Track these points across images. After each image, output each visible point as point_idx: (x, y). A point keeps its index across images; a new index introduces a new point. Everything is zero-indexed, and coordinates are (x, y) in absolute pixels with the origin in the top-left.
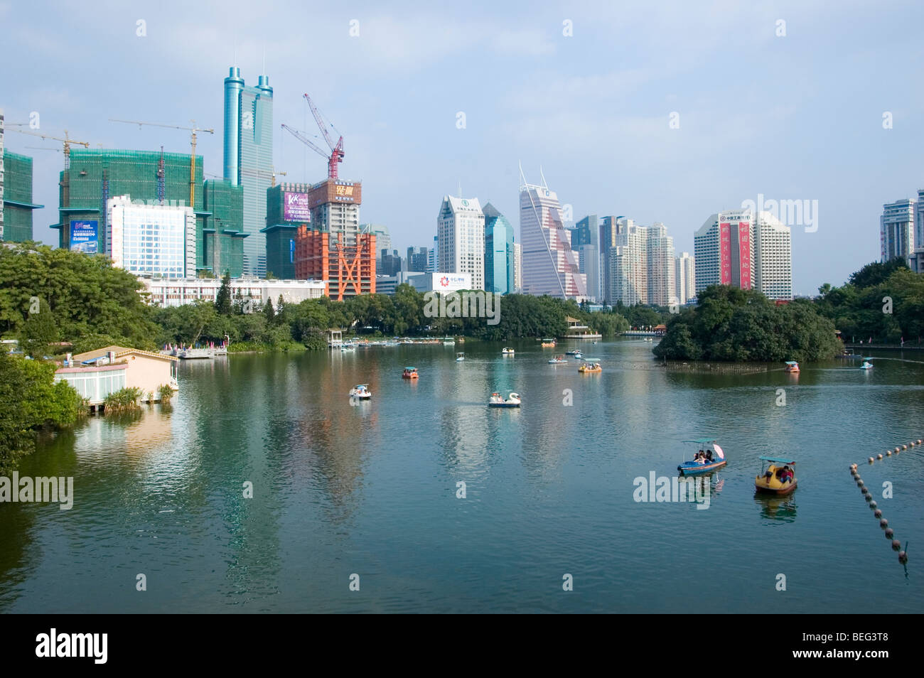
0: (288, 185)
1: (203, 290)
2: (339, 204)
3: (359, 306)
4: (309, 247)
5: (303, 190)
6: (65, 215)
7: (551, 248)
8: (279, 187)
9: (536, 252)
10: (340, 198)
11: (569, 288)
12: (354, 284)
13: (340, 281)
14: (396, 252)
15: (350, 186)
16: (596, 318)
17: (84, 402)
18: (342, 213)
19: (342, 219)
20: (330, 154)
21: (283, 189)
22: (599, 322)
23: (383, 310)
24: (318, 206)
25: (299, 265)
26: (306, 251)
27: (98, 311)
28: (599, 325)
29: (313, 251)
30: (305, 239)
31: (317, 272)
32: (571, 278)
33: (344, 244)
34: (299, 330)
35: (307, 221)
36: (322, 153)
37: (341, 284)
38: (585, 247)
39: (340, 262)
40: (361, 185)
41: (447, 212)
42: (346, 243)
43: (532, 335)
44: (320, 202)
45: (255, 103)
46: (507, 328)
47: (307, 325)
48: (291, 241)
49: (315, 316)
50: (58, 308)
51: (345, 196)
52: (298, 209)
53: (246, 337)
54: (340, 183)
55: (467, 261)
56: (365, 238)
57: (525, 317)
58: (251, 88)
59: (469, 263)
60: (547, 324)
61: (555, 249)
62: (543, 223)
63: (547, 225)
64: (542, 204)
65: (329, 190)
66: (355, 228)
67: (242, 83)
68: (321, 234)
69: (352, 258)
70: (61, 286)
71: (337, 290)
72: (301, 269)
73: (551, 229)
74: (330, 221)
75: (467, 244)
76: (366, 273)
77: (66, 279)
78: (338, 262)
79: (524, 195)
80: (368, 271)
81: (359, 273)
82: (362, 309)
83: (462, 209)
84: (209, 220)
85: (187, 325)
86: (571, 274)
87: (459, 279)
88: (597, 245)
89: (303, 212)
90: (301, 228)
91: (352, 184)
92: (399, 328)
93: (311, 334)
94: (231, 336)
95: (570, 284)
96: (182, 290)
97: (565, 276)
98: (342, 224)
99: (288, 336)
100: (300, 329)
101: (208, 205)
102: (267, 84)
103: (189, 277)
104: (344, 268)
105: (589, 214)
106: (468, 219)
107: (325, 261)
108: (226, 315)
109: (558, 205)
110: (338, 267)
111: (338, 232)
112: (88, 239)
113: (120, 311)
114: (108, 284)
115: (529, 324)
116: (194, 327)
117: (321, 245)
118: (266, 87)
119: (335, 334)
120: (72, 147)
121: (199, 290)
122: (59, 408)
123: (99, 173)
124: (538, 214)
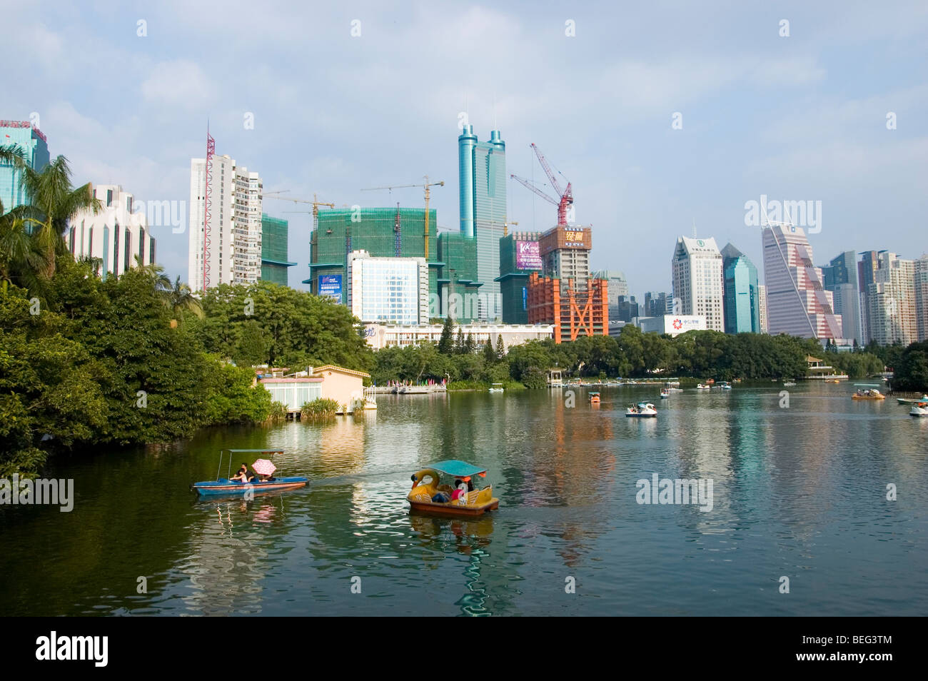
0: (520, 234)
1: (434, 336)
2: (570, 250)
3: (583, 348)
4: (540, 293)
5: (534, 239)
6: (314, 270)
7: (799, 288)
8: (511, 237)
9: (782, 291)
10: (570, 244)
11: (821, 330)
12: (586, 330)
13: (572, 327)
14: (633, 298)
15: (580, 231)
16: (843, 358)
17: (283, 408)
18: (573, 259)
19: (573, 264)
20: (559, 201)
21: (514, 238)
22: (846, 362)
23: (608, 351)
24: (548, 253)
25: (531, 312)
26: (537, 298)
27: (314, 341)
28: (846, 365)
29: (544, 297)
30: (537, 286)
31: (549, 318)
32: (824, 320)
33: (575, 290)
34: (518, 370)
35: (539, 269)
36: (551, 201)
37: (573, 330)
38: (842, 286)
39: (572, 308)
40: (592, 230)
41: (682, 253)
42: (578, 289)
43: (769, 375)
44: (550, 249)
45: (488, 157)
46: (738, 368)
47: (526, 364)
48: (524, 289)
49: (535, 356)
50: (281, 338)
51: (575, 242)
52: (530, 257)
53: (466, 376)
54: (570, 229)
55: (704, 303)
56: (596, 283)
57: (758, 357)
58: (483, 144)
59: (707, 305)
60: (784, 364)
61: (804, 288)
62: (790, 261)
63: (794, 263)
64: (787, 241)
65: (559, 237)
66: (586, 273)
67: (475, 139)
68: (552, 280)
69: (583, 304)
70: (284, 319)
71: (569, 336)
72: (533, 317)
73: (798, 268)
74: (561, 267)
75: (704, 286)
76: (599, 319)
77: (288, 312)
78: (569, 308)
79: (767, 232)
80: (601, 316)
81: (591, 319)
82: (586, 350)
83: (697, 250)
84: (444, 271)
85: (410, 364)
86: (823, 315)
87: (693, 321)
88: (855, 283)
89: (535, 260)
90: (533, 276)
91: (582, 230)
92: (624, 370)
93: (531, 373)
94: (451, 374)
95: (822, 326)
96: (414, 336)
97: (816, 317)
98: (573, 270)
99: (506, 374)
100: (520, 368)
101: (443, 257)
102: (499, 138)
103: (421, 324)
104: (576, 314)
105: (846, 250)
106: (705, 259)
107: (557, 308)
108: (447, 354)
109: (807, 241)
110: (569, 313)
111: (569, 278)
112: (333, 292)
113: (334, 341)
114: (324, 317)
115: (762, 364)
116: (416, 366)
117: (552, 292)
118: (498, 141)
119: (555, 374)
120: (320, 208)
121: (430, 336)
122: (254, 406)
123: (343, 231)
124: (783, 252)
